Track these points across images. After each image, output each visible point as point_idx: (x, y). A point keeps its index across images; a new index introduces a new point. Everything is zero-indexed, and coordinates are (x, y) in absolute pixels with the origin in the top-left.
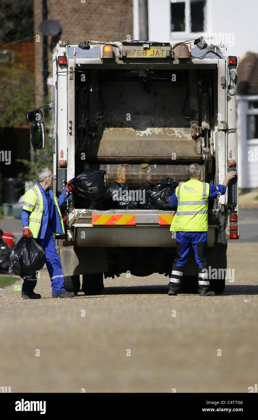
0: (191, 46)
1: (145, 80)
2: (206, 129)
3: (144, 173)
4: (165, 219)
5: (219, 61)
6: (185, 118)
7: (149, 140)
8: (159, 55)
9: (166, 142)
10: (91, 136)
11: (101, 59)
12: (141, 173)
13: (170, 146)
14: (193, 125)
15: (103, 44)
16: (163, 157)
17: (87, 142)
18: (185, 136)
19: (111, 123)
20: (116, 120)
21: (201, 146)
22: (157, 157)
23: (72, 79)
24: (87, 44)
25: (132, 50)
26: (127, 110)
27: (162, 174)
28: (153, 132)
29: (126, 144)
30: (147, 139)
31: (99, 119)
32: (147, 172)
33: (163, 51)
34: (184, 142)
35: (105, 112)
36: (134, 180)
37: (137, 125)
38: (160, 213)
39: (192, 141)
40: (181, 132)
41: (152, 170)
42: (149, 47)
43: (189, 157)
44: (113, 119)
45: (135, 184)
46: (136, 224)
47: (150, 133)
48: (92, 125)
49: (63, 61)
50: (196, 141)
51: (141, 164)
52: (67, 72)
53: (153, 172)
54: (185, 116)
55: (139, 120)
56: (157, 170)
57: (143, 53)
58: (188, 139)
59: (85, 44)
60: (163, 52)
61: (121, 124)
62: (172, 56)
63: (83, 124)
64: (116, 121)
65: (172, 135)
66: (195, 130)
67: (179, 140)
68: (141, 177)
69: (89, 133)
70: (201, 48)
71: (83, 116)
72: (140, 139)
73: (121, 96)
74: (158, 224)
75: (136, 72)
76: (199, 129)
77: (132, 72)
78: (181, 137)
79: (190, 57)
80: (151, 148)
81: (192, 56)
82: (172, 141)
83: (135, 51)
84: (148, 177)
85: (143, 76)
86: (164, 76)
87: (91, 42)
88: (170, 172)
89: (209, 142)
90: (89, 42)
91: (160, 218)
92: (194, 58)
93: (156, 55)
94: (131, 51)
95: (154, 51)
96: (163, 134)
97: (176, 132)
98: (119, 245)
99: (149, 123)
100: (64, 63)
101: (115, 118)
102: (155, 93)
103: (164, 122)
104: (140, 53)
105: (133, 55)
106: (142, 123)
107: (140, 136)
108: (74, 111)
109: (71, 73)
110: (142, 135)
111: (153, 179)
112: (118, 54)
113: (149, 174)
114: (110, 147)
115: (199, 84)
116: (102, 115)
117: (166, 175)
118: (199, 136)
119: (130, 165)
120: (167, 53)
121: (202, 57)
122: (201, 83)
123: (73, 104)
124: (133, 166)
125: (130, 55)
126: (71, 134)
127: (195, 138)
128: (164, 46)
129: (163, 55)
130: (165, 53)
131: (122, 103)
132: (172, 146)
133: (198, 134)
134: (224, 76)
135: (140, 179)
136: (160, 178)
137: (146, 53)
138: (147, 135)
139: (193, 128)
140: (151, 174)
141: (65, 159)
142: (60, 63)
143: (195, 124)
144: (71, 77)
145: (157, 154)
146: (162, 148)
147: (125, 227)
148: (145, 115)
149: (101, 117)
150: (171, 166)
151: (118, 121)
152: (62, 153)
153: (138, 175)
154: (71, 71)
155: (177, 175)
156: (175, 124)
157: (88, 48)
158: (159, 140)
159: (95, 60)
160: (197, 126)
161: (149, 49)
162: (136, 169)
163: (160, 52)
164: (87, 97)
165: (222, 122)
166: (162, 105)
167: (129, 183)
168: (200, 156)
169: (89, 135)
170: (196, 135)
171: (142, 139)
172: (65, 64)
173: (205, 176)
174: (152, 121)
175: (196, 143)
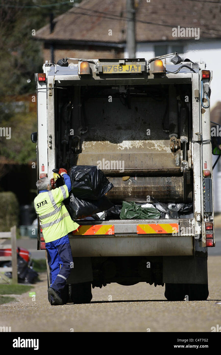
0: (165, 61)
1: (125, 96)
2: (184, 142)
3: (125, 185)
4: (143, 229)
5: (192, 75)
6: (165, 132)
7: (130, 153)
8: (134, 71)
9: (146, 155)
10: (74, 151)
11: (79, 75)
12: (122, 185)
13: (150, 159)
14: (172, 138)
15: (81, 61)
16: (142, 169)
17: (69, 156)
18: (164, 149)
19: (94, 138)
20: (99, 134)
21: (180, 159)
22: (138, 169)
23: (52, 96)
24: (65, 61)
25: (109, 66)
26: (109, 125)
27: (142, 186)
28: (134, 146)
29: (107, 158)
30: (128, 153)
31: (82, 134)
32: (128, 184)
33: (138, 66)
34: (163, 154)
35: (87, 127)
36: (115, 192)
37: (119, 140)
38: (138, 223)
39: (171, 153)
40: (161, 145)
41: (133, 182)
42: (125, 63)
43: (168, 169)
44: (96, 134)
45: (117, 195)
46: (115, 233)
47: (131, 147)
48: (75, 140)
49: (43, 78)
50: (175, 153)
51: (122, 177)
52: (47, 88)
53: (134, 184)
54: (165, 130)
55: (121, 134)
56: (137, 182)
57: (119, 68)
58: (167, 152)
59: (64, 62)
60: (138, 68)
61: (103, 139)
62: (147, 71)
63: (66, 139)
64: (99, 136)
65: (152, 148)
66: (174, 143)
67: (159, 153)
68: (122, 190)
69: (72, 148)
70: (175, 63)
71: (66, 132)
72: (121, 153)
73: (104, 113)
74: (136, 233)
75: (117, 88)
76: (178, 142)
77: (113, 88)
78: (161, 150)
79: (165, 72)
80: (131, 161)
81: (166, 71)
82: (152, 154)
83: (112, 67)
84: (129, 189)
85: (123, 92)
86: (144, 91)
87: (69, 59)
88: (150, 183)
89: (187, 154)
90: (67, 59)
91: (138, 227)
92: (169, 73)
93: (131, 71)
94: (107, 67)
95: (129, 66)
96: (144, 147)
97: (156, 145)
98: (100, 255)
99: (130, 137)
100: (43, 79)
101: (97, 133)
102: (136, 109)
103: (144, 136)
104: (116, 69)
105: (109, 71)
106: (123, 138)
107: (121, 150)
108: (53, 126)
109: (50, 89)
110: (123, 149)
111: (134, 191)
112: (95, 71)
113: (130, 186)
114: (92, 161)
115: (178, 99)
116: (85, 130)
117: (147, 187)
118: (178, 149)
119: (112, 178)
120: (142, 68)
121: (177, 71)
122: (179, 98)
123: (53, 119)
124: (115, 179)
125: (107, 71)
126: (51, 148)
127: (174, 151)
128: (140, 61)
129: (138, 71)
130: (140, 68)
131: (105, 119)
132: (152, 159)
133: (176, 147)
134: (198, 89)
135: (121, 191)
136: (141, 190)
137: (122, 68)
138: (128, 148)
139: (172, 141)
140: (132, 186)
141: (46, 172)
142: (39, 80)
143: (174, 138)
144: (50, 94)
145: (137, 166)
146: (142, 161)
147: (105, 237)
148: (126, 130)
149: (83, 133)
150: (151, 178)
151: (101, 136)
152: (43, 166)
153: (120, 187)
154: (51, 87)
155: (157, 187)
156: (155, 137)
157: (67, 65)
158: (140, 154)
159: (74, 77)
160: (176, 140)
161: (125, 64)
162: (117, 181)
163: (135, 67)
164: (70, 114)
165: (197, 134)
166: (143, 120)
167: (111, 195)
168: (179, 168)
169: (72, 149)
170: (175, 149)
171: (123, 153)
172: (44, 81)
173: (183, 187)
174: (132, 135)
175: (175, 156)
